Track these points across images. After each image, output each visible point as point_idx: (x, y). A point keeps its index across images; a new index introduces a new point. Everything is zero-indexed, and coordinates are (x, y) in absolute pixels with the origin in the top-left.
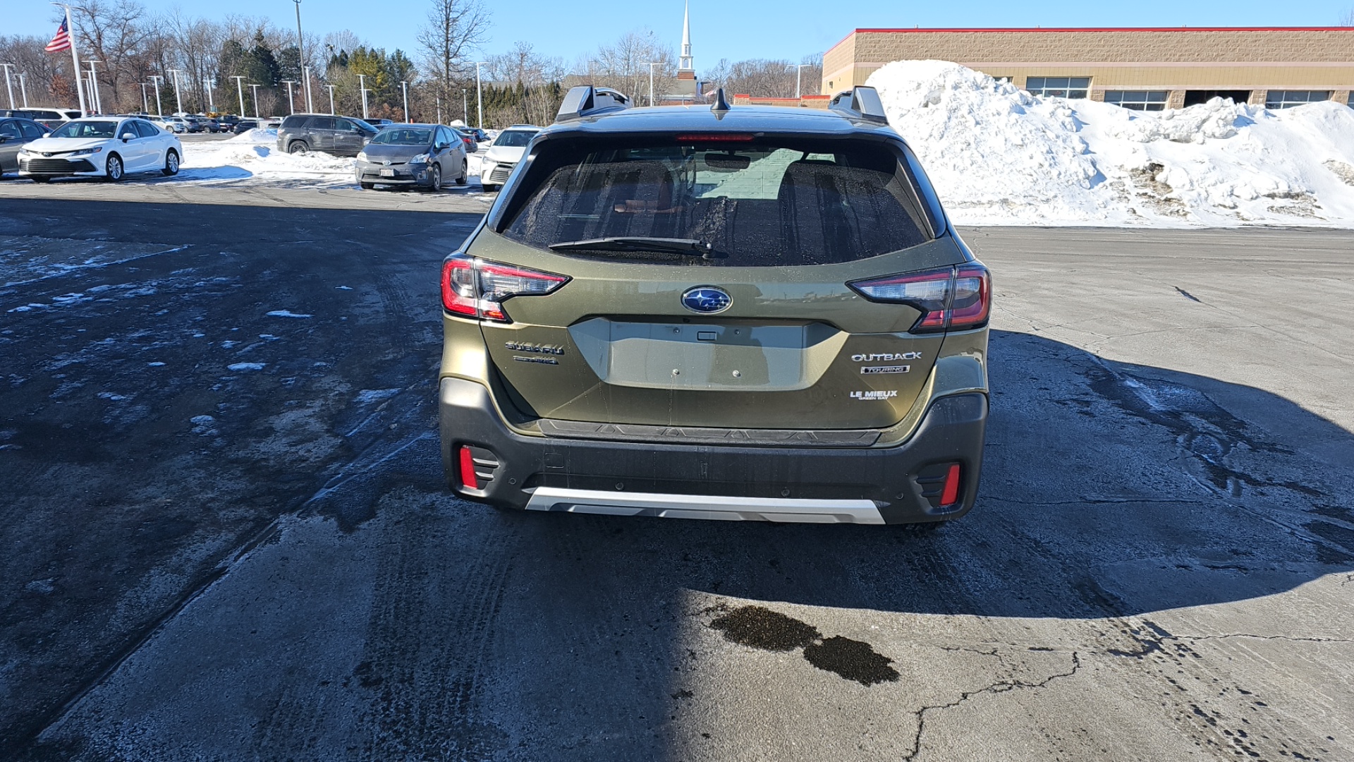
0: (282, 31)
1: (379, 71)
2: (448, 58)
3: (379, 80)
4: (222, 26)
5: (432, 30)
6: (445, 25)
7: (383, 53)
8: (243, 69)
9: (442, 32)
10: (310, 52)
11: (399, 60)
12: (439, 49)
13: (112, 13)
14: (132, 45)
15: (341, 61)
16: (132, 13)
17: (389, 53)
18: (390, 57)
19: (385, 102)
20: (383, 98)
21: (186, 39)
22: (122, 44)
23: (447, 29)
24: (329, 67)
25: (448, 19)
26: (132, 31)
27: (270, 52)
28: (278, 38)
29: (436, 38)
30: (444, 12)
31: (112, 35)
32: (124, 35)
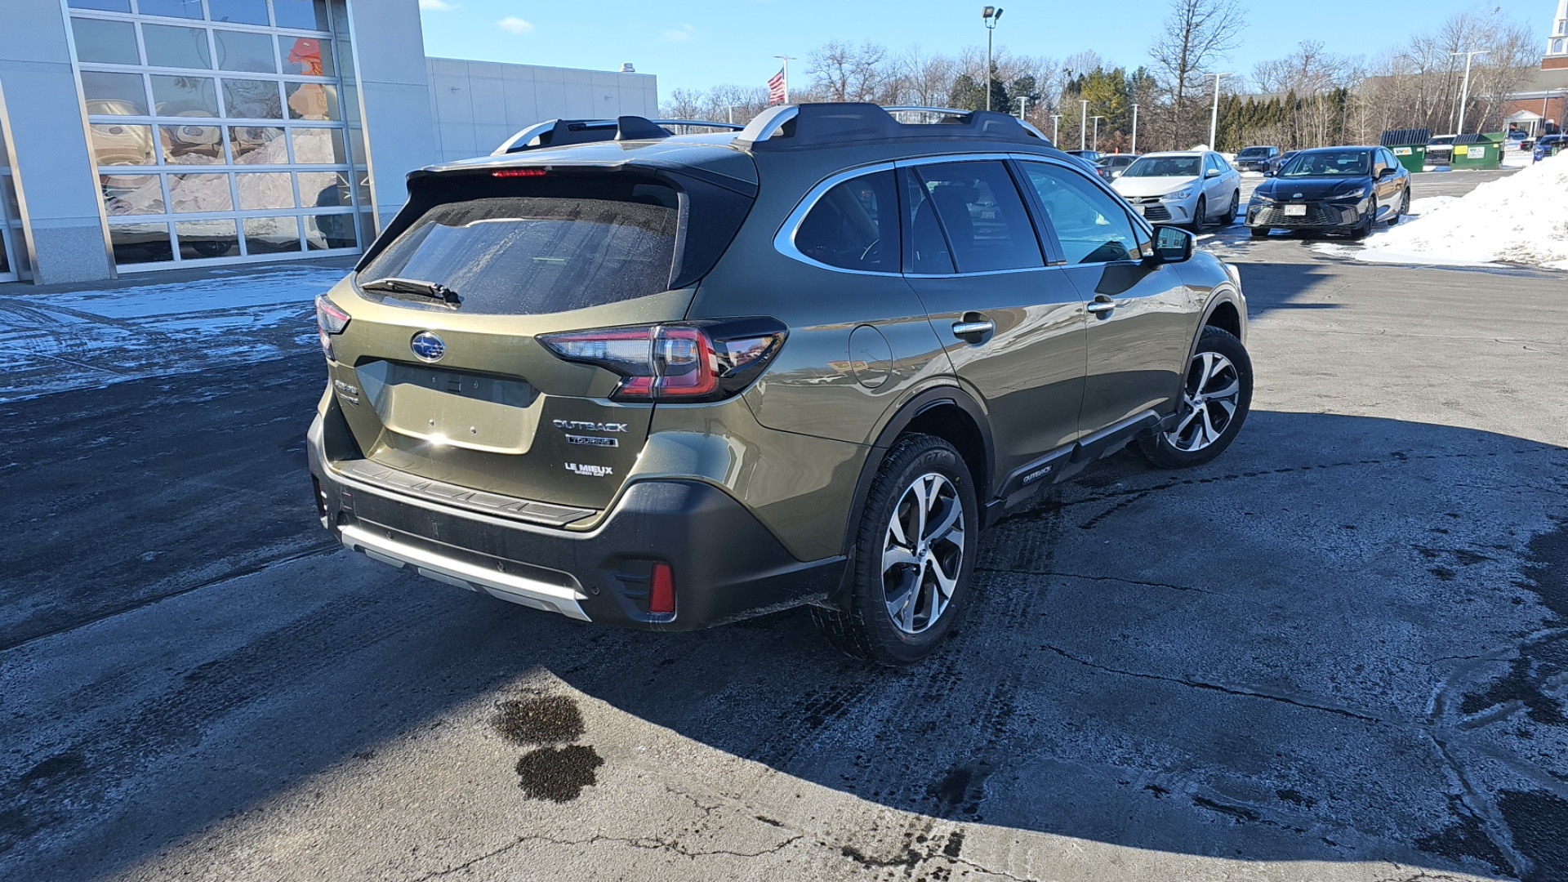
0: (1019, 59)
1: (1115, 94)
2: (1183, 71)
3: (1115, 105)
4: (958, 61)
5: (1169, 40)
6: (1184, 33)
7: (1124, 73)
8: (970, 104)
9: (1180, 42)
10: (1046, 79)
11: (1141, 78)
12: (1174, 62)
13: (857, 59)
14: (870, 90)
15: (1075, 88)
16: (875, 57)
17: (1130, 72)
18: (1130, 76)
19: (1117, 129)
20: (1116, 125)
21: (922, 79)
22: (862, 89)
23: (1186, 37)
24: (1064, 95)
25: (1189, 24)
26: (872, 75)
27: (1002, 83)
28: (1013, 68)
29: (1172, 49)
30: (1186, 17)
31: (854, 81)
32: (865, 80)
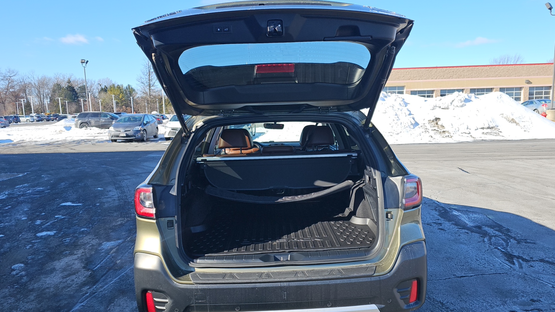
0: (79, 79)
1: (120, 93)
2: (150, 87)
3: (121, 97)
4: (53, 78)
5: (143, 76)
6: (148, 74)
7: (122, 86)
8: (61, 95)
9: (147, 77)
10: (91, 87)
11: (129, 88)
12: (146, 83)
13: (4, 74)
14: (12, 87)
15: (105, 90)
16: (13, 74)
17: (125, 86)
18: (125, 87)
19: (123, 105)
20: (123, 104)
21: (37, 84)
22: (8, 87)
23: (149, 76)
24: (99, 92)
25: (149, 72)
26: (13, 81)
27: (74, 87)
28: (77, 82)
29: (145, 79)
30: (148, 69)
31: (4, 83)
32: (9, 83)
